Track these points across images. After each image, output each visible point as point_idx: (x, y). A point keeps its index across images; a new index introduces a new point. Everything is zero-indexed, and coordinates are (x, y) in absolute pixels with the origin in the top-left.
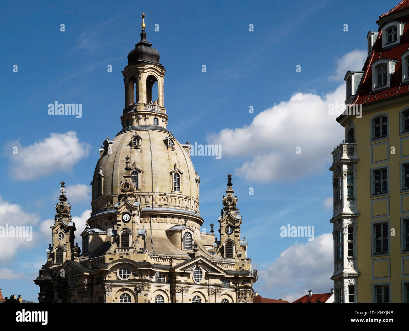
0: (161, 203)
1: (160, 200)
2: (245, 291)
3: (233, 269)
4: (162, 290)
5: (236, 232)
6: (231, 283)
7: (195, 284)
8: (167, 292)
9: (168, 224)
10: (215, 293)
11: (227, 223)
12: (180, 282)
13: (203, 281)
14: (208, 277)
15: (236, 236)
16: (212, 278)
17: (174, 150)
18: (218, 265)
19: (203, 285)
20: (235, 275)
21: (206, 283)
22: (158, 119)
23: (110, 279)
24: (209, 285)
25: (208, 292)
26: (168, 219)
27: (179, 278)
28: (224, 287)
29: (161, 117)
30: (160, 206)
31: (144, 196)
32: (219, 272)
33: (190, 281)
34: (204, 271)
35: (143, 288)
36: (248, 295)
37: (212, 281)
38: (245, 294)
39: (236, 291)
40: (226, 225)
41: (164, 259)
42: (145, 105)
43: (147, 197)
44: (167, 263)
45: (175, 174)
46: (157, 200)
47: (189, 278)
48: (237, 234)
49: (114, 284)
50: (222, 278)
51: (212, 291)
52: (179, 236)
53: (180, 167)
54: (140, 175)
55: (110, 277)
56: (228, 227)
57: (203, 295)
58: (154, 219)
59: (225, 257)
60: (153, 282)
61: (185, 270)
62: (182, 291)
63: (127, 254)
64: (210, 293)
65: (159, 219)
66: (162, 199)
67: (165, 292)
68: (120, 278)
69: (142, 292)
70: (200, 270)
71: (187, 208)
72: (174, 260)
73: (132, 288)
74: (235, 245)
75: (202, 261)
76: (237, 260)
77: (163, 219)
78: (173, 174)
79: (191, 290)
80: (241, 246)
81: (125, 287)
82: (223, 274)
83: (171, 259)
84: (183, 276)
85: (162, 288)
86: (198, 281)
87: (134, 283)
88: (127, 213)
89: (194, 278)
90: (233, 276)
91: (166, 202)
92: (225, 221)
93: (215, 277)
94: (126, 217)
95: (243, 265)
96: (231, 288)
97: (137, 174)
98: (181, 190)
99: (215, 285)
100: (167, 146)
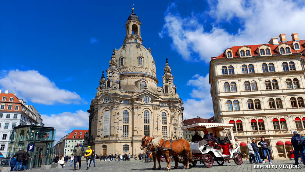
0: (133, 70)
1: (132, 69)
2: (174, 108)
3: (168, 97)
4: (127, 108)
5: (169, 82)
6: (167, 105)
7: (145, 104)
8: (130, 108)
9: (136, 79)
10: (157, 109)
11: (165, 78)
12: (136, 103)
13: (150, 103)
14: (152, 101)
15: (170, 83)
16: (154, 102)
17: (140, 49)
18: (159, 96)
19: (150, 105)
20: (168, 100)
21: (151, 104)
22: (136, 40)
23: (100, 103)
24: (153, 105)
25: (153, 108)
26: (136, 77)
27: (135, 101)
28: (163, 106)
29: (138, 39)
30: (132, 71)
31: (125, 68)
32: (158, 99)
33: (142, 103)
34: (150, 99)
35: (114, 106)
36: (175, 110)
37: (155, 103)
38: (174, 110)
39: (169, 108)
40: (165, 79)
41: (129, 93)
42: (131, 35)
43: (127, 68)
44: (130, 95)
45: (140, 58)
46: (131, 69)
47: (141, 102)
48: (170, 82)
49: (102, 105)
50: (160, 102)
51: (155, 108)
52: (139, 83)
53: (143, 55)
54: (124, 59)
55: (100, 102)
56: (166, 80)
57: (150, 110)
58: (130, 77)
59: (164, 93)
60: (122, 104)
61: (138, 98)
62: (138, 108)
63: (108, 91)
64: (154, 109)
65: (132, 77)
66: (133, 69)
67: (129, 109)
68: (104, 102)
69: (114, 108)
70: (148, 97)
71: (146, 72)
72: (134, 94)
73: (110, 107)
74: (169, 87)
75: (148, 93)
76: (170, 94)
77: (134, 77)
78: (139, 58)
79: (142, 108)
80: (172, 88)
81: (106, 107)
82: (160, 99)
83: (133, 93)
84: (138, 101)
85: (127, 107)
86: (147, 103)
87: (110, 104)
88: (111, 73)
89: (144, 102)
90: (167, 101)
91: (135, 70)
92: (165, 77)
93: (157, 101)
94: (110, 75)
95: (172, 96)
96: (167, 107)
97: (123, 59)
98: (143, 65)
99: (156, 105)
100: (137, 47)
